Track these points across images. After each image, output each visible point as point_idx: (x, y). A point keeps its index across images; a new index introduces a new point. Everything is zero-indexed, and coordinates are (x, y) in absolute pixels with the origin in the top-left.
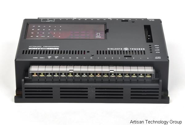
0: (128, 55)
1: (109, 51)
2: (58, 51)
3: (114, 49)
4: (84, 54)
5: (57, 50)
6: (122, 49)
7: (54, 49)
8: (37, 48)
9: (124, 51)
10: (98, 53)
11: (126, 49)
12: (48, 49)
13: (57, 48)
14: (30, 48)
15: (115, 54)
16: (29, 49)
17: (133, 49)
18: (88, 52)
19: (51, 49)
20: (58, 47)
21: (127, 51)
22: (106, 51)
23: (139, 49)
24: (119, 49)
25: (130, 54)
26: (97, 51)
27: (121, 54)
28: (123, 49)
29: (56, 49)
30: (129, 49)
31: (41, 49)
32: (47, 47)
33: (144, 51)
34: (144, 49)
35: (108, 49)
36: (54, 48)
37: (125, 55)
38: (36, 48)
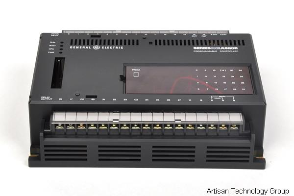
0: (95, 39)
1: (121, 44)
2: (193, 44)
3: (114, 47)
4: (156, 41)
5: (196, 47)
6: (103, 48)
7: (201, 48)
8: (226, 50)
9: (100, 44)
10: (137, 41)
11: (96, 47)
12: (209, 48)
13: (197, 50)
14: (236, 50)
15: (113, 41)
16: (237, 48)
17: (87, 47)
18: (151, 43)
19: (205, 48)
20: (195, 50)
21: (96, 44)
22: (125, 44)
23: (77, 47)
24: (107, 47)
25: (92, 41)
26: (138, 44)
27: (105, 41)
28: (101, 48)
29: (198, 48)
30: (92, 47)
31: (219, 48)
32: (211, 50)
33: (71, 44)
34: (71, 47)
35: (122, 48)
36: (201, 50)
37: (99, 39)
38: (228, 50)
